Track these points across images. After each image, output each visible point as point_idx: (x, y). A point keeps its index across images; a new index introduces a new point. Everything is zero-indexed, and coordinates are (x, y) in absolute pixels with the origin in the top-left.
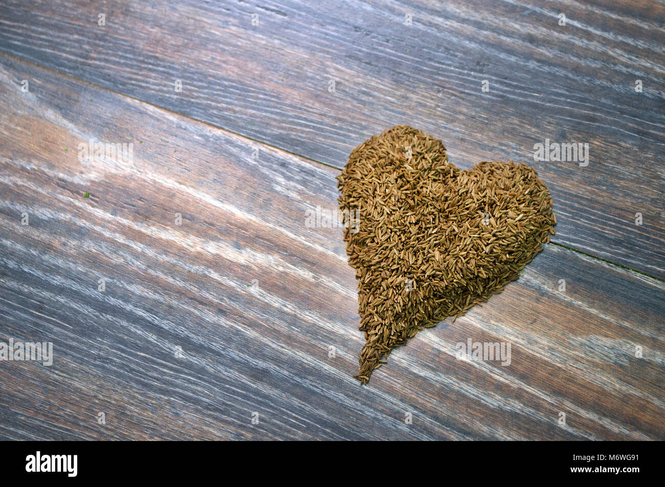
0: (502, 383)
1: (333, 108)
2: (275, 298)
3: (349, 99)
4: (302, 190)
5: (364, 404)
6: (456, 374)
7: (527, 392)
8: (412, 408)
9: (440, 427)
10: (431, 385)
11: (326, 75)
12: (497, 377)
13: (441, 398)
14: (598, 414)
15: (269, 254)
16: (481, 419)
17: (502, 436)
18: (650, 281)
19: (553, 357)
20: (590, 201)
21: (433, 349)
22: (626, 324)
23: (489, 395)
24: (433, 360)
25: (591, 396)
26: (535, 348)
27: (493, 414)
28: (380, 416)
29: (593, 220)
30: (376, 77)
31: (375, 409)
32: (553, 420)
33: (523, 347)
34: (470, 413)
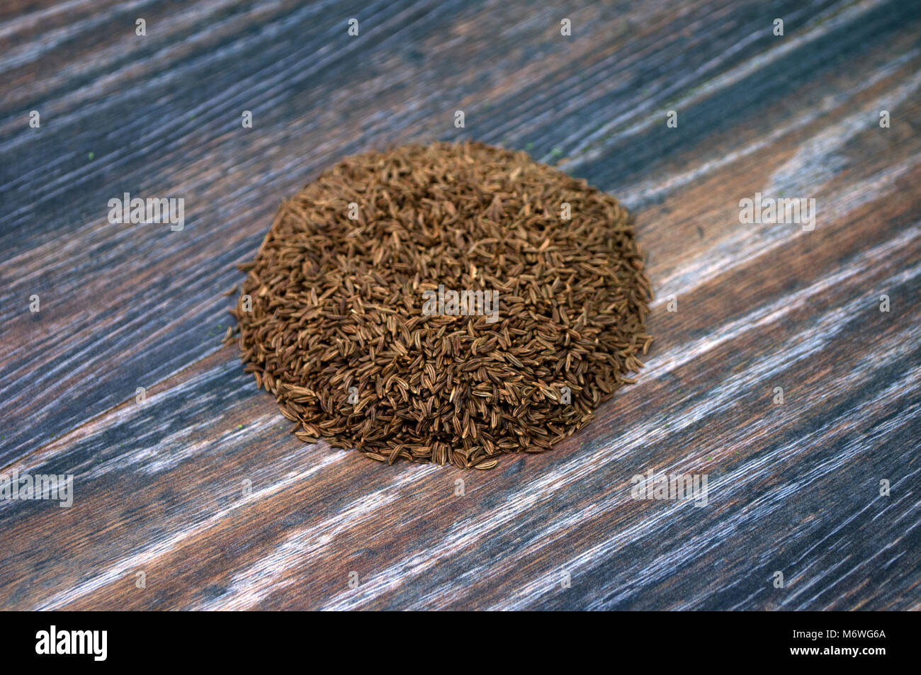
0: (783, 317)
1: (85, 307)
2: (379, 578)
3: (91, 276)
4: (195, 431)
5: (700, 532)
6: (727, 370)
7: (819, 294)
8: (754, 461)
9: (815, 437)
10: (728, 413)
11: (12, 285)
12: (769, 319)
13: (761, 410)
14: (910, 226)
15: (279, 545)
16: (833, 372)
17: (882, 359)
18: (726, 80)
19: (779, 235)
20: (548, 79)
21: (659, 380)
22: (778, 133)
23: (796, 344)
24: (683, 391)
25: (875, 221)
26: (748, 249)
27: (833, 354)
28: (742, 516)
29: (583, 91)
30: (92, 220)
31: (724, 517)
32: (890, 284)
33: (737, 263)
34: (814, 383)
